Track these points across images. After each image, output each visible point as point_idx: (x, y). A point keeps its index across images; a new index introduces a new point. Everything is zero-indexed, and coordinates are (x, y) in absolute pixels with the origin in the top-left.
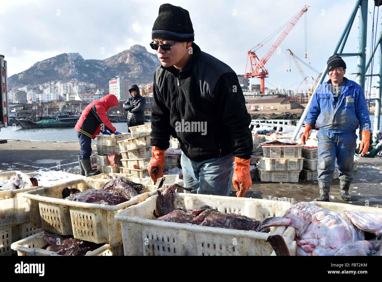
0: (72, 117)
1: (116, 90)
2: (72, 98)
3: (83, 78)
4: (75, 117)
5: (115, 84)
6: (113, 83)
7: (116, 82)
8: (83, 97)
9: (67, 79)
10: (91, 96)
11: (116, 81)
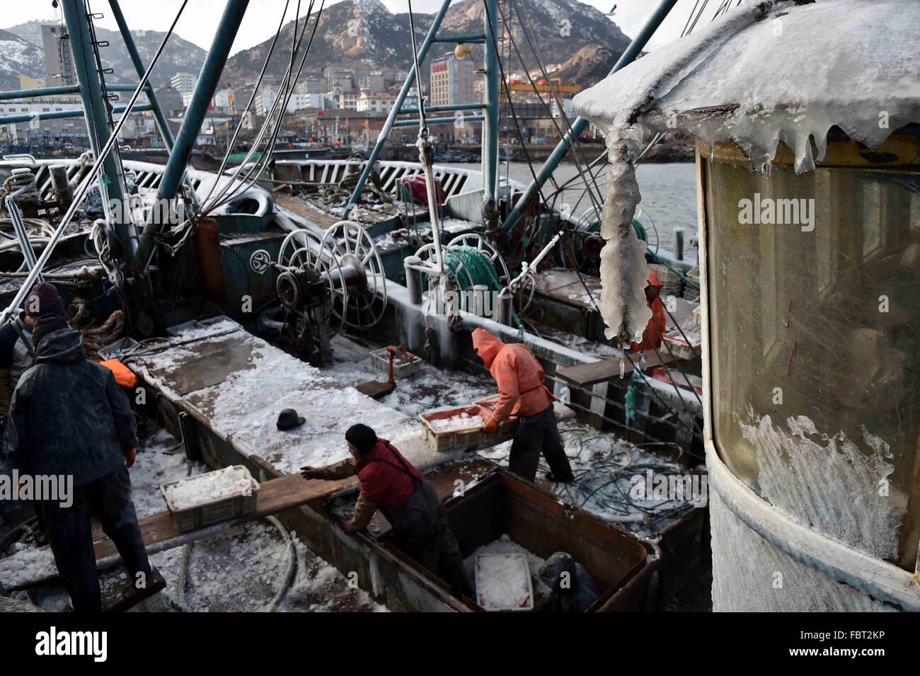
0: (295, 147)
1: (445, 86)
2: (351, 103)
3: (385, 59)
4: (301, 148)
5: (444, 72)
6: (437, 69)
7: (445, 68)
8: (374, 103)
9: (350, 60)
10: (390, 101)
11: (445, 65)
